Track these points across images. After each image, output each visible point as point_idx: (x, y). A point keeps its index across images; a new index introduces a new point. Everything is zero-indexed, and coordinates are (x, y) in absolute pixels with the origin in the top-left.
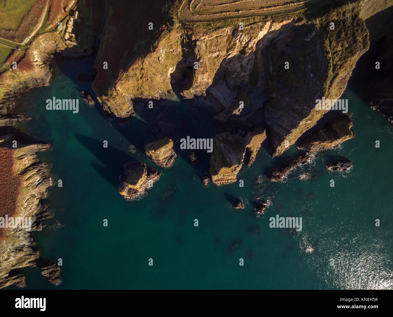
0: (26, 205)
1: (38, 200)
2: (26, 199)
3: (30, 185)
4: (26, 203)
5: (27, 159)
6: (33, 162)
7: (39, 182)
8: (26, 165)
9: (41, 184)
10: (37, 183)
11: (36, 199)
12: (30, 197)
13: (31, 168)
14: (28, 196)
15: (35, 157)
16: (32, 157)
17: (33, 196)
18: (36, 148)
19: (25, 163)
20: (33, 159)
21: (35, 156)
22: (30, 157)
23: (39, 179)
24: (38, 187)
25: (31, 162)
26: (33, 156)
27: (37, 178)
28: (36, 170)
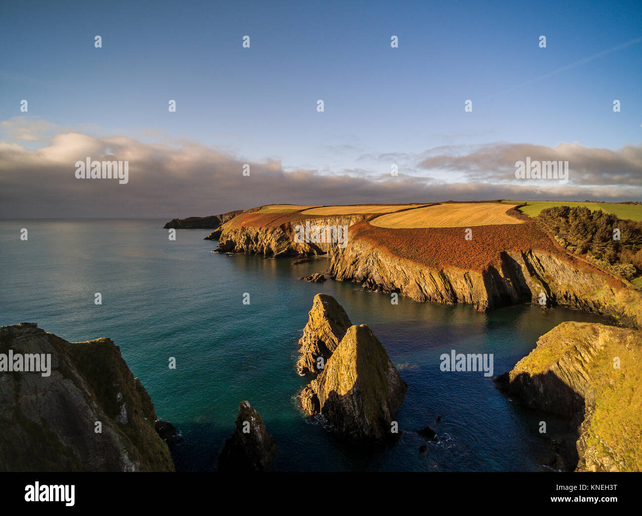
0: (398, 270)
1: (399, 287)
2: (405, 271)
3: (423, 276)
4: (401, 270)
5: (465, 287)
6: (458, 296)
7: (423, 289)
8: (455, 283)
9: (419, 290)
10: (422, 287)
11: (402, 284)
12: (407, 276)
13: (448, 287)
14: (409, 273)
15: (466, 301)
16: (467, 295)
17: (406, 282)
18: (482, 299)
19: (459, 283)
20: (464, 296)
21: (468, 301)
22: (468, 292)
23: (428, 291)
24: (417, 285)
25: (458, 291)
26: (469, 296)
27: (429, 290)
28: (443, 292)
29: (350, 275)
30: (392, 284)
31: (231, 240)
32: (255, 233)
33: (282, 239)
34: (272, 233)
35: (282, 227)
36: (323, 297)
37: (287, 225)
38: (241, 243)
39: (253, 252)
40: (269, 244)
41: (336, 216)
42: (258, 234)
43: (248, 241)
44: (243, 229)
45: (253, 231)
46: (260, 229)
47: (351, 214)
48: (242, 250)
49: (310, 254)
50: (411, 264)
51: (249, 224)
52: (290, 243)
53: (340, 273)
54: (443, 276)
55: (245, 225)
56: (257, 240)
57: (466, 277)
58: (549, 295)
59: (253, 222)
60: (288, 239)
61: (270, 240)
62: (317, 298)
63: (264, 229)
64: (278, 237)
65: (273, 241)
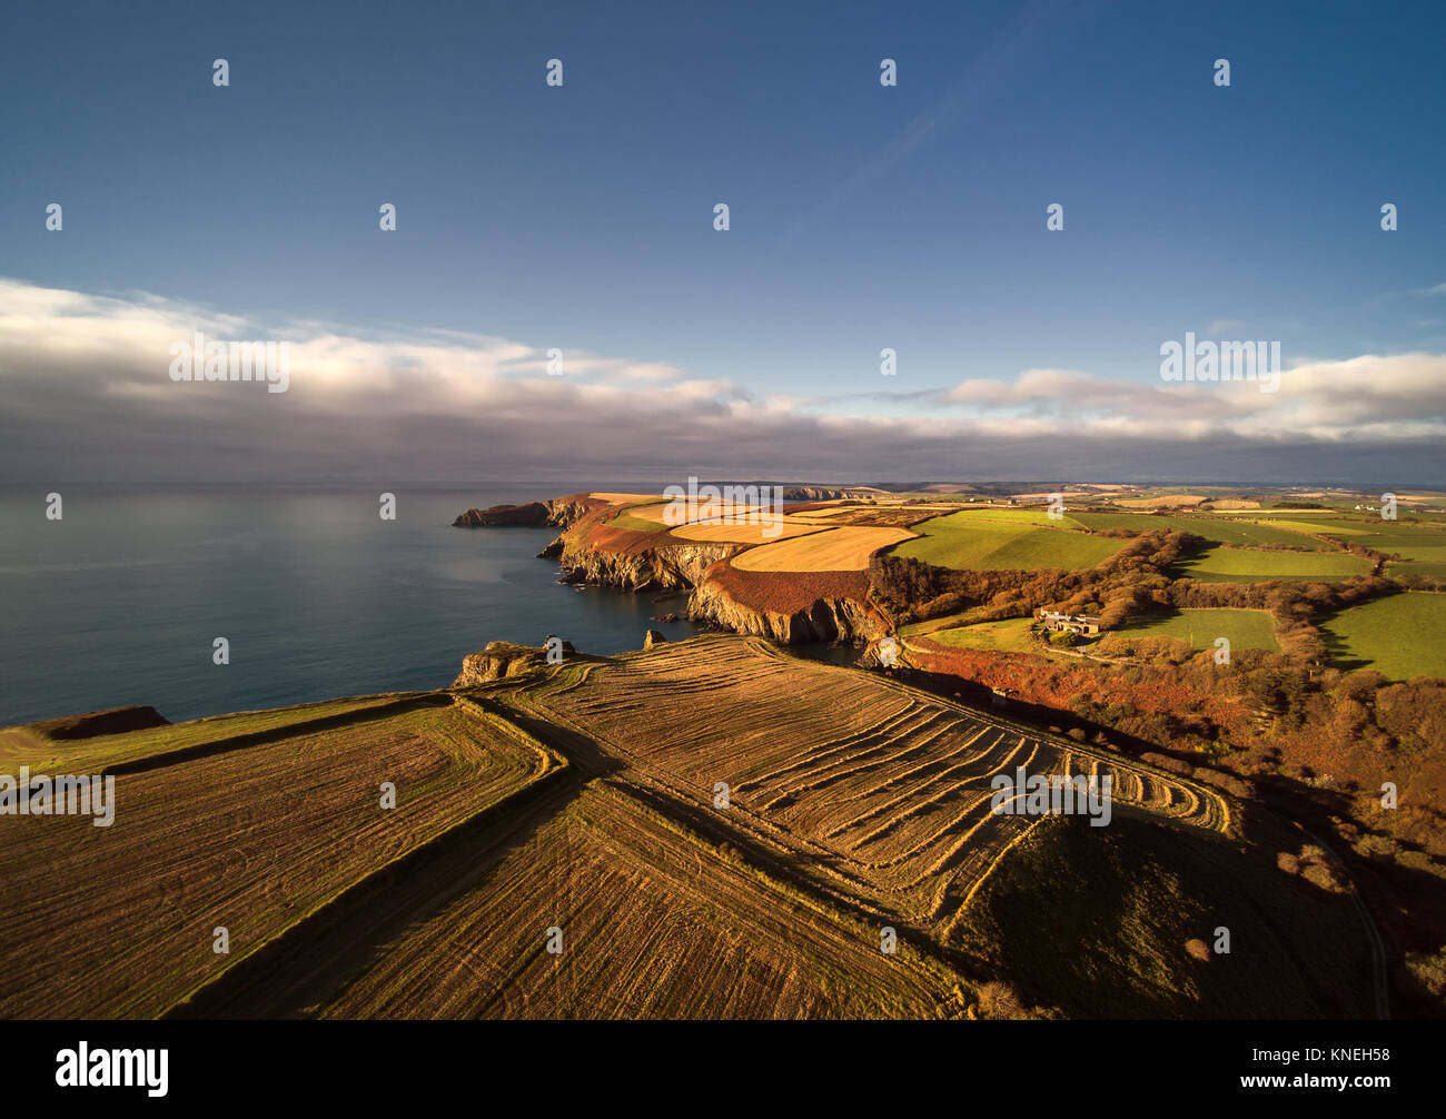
29: (701, 617)
30: (729, 624)
31: (581, 566)
32: (611, 560)
33: (645, 569)
34: (632, 561)
35: (644, 554)
36: (652, 633)
37: (650, 551)
38: (593, 571)
39: (608, 584)
40: (629, 575)
41: (707, 542)
42: (614, 561)
43: (603, 569)
44: (597, 554)
45: (609, 558)
46: (618, 555)
47: (724, 543)
48: (595, 580)
49: (677, 587)
50: (743, 608)
51: (604, 547)
52: (654, 574)
53: (692, 614)
54: (765, 619)
55: (599, 548)
56: (613, 569)
57: (781, 621)
58: (849, 635)
59: (608, 544)
60: (652, 569)
61: (630, 571)
62: (649, 633)
63: (622, 555)
64: (639, 566)
65: (633, 572)
